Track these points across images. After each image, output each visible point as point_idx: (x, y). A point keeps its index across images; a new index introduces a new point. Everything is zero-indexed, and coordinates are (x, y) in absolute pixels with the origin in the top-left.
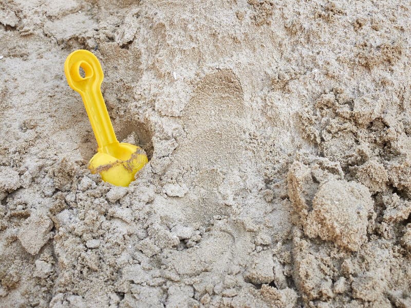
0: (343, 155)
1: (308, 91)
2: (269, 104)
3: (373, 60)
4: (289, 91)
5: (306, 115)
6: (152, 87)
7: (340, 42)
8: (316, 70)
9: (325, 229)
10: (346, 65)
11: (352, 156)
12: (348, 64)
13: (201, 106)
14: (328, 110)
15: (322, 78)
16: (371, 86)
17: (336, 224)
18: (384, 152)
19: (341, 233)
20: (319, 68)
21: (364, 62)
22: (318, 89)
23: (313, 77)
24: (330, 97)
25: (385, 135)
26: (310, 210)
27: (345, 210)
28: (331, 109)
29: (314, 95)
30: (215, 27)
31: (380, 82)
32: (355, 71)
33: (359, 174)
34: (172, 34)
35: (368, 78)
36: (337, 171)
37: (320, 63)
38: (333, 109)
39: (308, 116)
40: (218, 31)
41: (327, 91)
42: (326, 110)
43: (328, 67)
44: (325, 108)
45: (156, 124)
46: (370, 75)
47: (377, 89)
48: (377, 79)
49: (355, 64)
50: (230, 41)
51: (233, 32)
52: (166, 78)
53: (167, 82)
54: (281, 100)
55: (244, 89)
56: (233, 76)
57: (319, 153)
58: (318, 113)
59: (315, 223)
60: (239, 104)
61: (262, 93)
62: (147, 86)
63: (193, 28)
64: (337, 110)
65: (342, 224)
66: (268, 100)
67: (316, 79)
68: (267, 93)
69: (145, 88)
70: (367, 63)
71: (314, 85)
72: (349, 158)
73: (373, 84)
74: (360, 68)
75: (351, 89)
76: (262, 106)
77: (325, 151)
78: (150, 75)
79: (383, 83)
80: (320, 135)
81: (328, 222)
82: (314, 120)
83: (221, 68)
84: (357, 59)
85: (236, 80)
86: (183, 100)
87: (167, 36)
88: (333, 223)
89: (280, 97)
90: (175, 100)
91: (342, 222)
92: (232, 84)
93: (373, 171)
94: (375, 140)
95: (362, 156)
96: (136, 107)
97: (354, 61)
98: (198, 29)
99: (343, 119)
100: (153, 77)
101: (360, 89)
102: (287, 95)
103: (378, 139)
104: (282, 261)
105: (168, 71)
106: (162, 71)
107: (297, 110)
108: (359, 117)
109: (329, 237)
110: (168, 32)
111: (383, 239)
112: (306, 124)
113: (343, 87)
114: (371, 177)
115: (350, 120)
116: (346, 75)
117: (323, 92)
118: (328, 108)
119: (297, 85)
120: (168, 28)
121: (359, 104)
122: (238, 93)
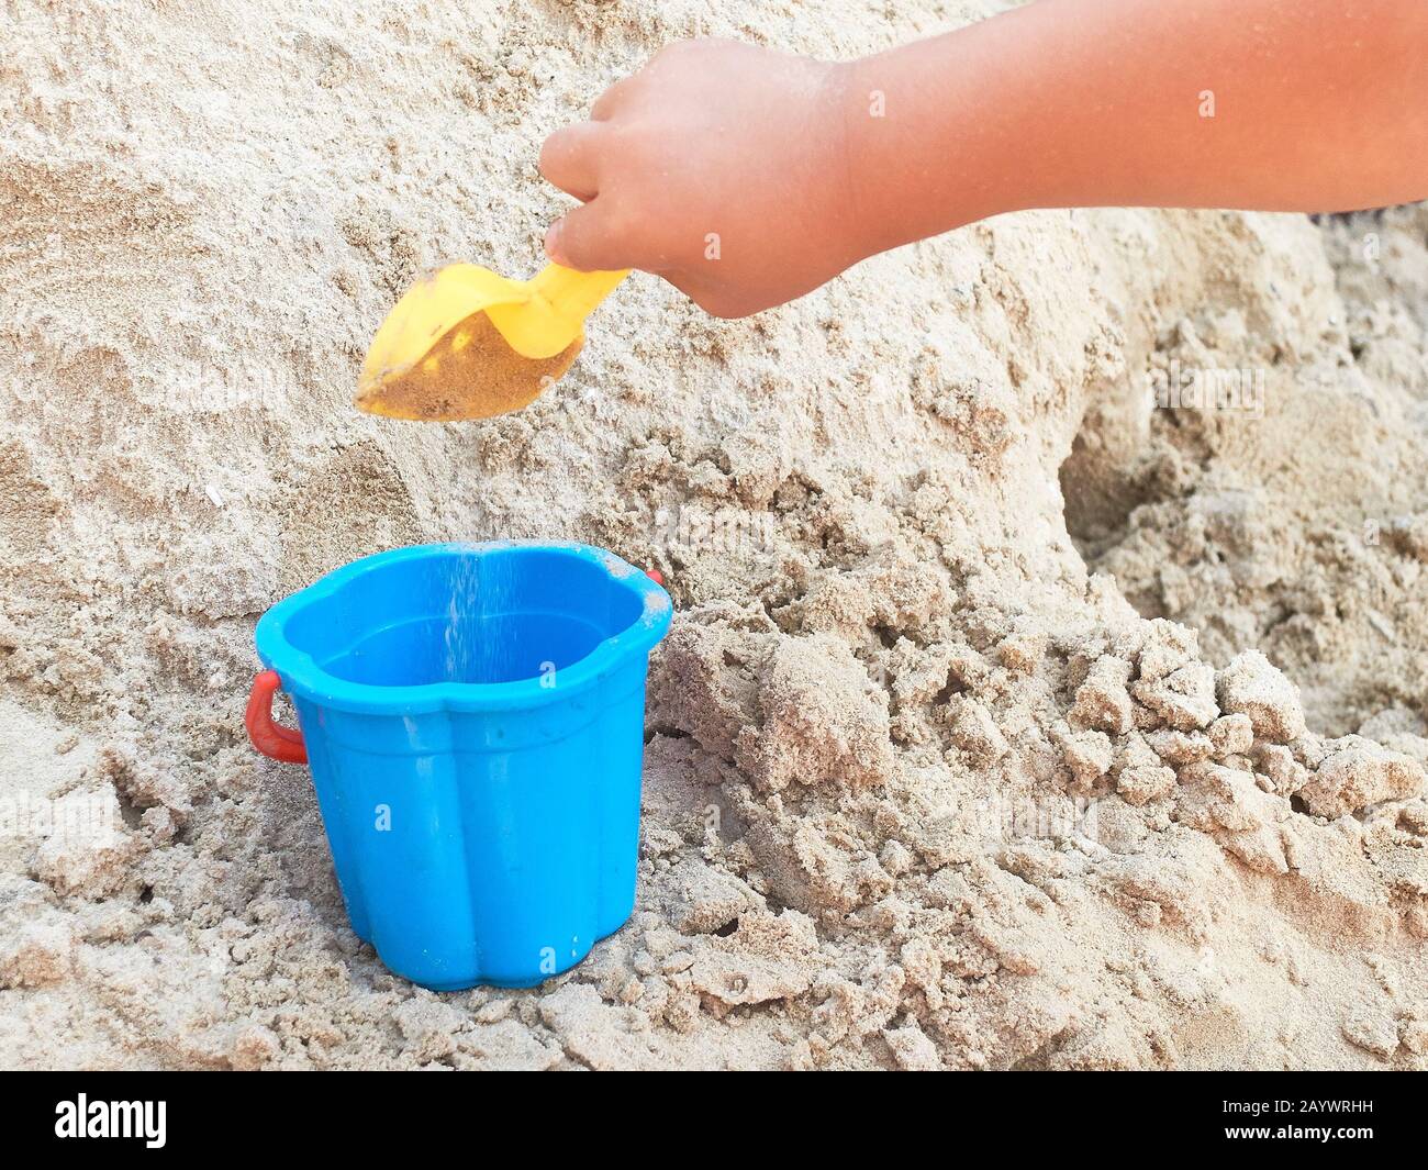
0: (745, 589)
1: (589, 452)
2: (497, 511)
3: (730, 336)
4: (538, 463)
5: (612, 516)
6: (129, 548)
7: (624, 304)
8: (590, 394)
9: (809, 755)
10: (660, 361)
11: (774, 581)
12: (666, 359)
13: (311, 564)
14: (663, 488)
15: (616, 410)
16: (740, 402)
17: (836, 731)
18: (828, 554)
19: (852, 749)
20: (597, 384)
21: (707, 345)
22: (616, 441)
23: (589, 411)
24: (656, 452)
25: (823, 512)
26: (761, 722)
27: (841, 695)
28: (670, 484)
29: (608, 459)
30: (292, 332)
31: (758, 386)
32: (689, 372)
33: (811, 618)
34: (152, 375)
35: (726, 384)
36: (763, 623)
37: (598, 371)
38: (676, 482)
39: (619, 516)
40: (305, 341)
41: (641, 439)
42: (658, 490)
43: (621, 376)
44: (655, 484)
45: (198, 650)
46: (729, 374)
47: (757, 405)
48: (748, 382)
49: (683, 354)
50: (343, 361)
51: (345, 336)
52: (176, 508)
53: (184, 520)
54: (524, 491)
55: (412, 486)
56: (378, 455)
57: (678, 602)
58: (639, 502)
59: (783, 748)
60: (408, 533)
61: (460, 486)
62: (105, 551)
63: (223, 347)
64: (691, 481)
65: (847, 728)
66: (488, 502)
67: (600, 415)
68: (473, 484)
69: (101, 556)
70: (713, 347)
71: (599, 431)
72: (768, 589)
73: (741, 395)
74: (699, 361)
75: (693, 421)
76: (474, 522)
77: (695, 593)
78: (99, 514)
79: (768, 387)
80: (669, 555)
81: (817, 733)
82: (635, 522)
83: (346, 443)
84: (686, 342)
85: (388, 469)
86: (268, 559)
87: (136, 384)
88: (828, 730)
89: (519, 486)
90: (247, 563)
91: (846, 721)
92: (376, 482)
93: (841, 599)
94: (802, 532)
95: (794, 576)
96: (95, 619)
97: (679, 346)
98: (241, 347)
99: (710, 500)
100: (113, 517)
101: (715, 416)
102: (538, 476)
103: (808, 527)
104: (737, 866)
105: (177, 488)
106: (156, 490)
107: (580, 507)
108: (751, 483)
109: (820, 770)
110: (134, 371)
111: (915, 748)
112: (620, 539)
113: (674, 421)
114: (839, 616)
115: (729, 498)
116: (672, 389)
117: (629, 446)
118: (662, 481)
119: (556, 442)
120: (130, 358)
121: (740, 454)
122: (397, 503)
